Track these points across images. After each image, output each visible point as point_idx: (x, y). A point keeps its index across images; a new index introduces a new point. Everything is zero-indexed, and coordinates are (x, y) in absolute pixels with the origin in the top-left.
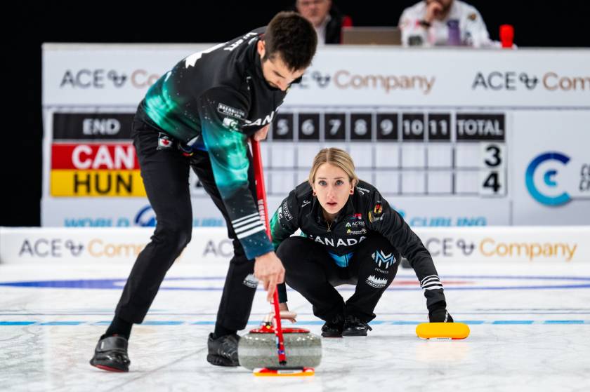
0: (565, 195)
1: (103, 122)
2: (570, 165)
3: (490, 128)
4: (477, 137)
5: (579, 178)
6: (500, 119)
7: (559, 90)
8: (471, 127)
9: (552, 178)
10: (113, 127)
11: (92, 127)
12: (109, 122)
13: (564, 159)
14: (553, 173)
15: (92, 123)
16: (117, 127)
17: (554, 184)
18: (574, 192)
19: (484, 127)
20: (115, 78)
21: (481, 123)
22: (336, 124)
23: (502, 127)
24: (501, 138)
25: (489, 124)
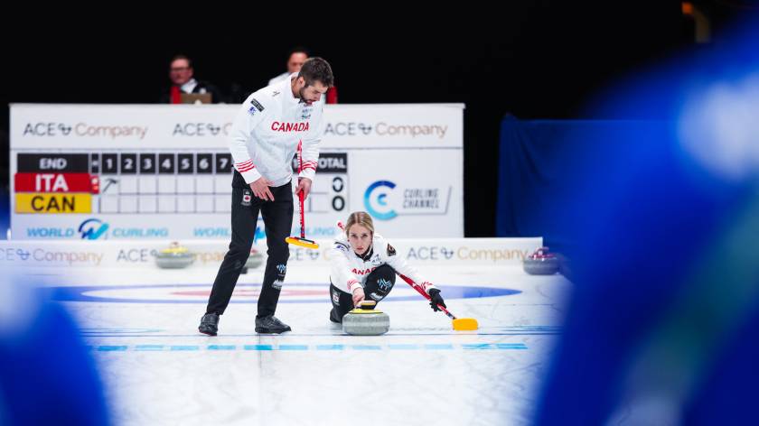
0: (393, 212)
1: (55, 161)
2: (395, 189)
3: (337, 163)
4: (327, 170)
5: (403, 199)
6: (343, 157)
7: (388, 135)
8: (323, 163)
9: (383, 199)
10: (62, 164)
11: (46, 165)
12: (59, 160)
13: (391, 185)
14: (383, 196)
15: (46, 161)
16: (65, 163)
17: (384, 204)
18: (399, 210)
19: (332, 162)
20: (63, 129)
21: (330, 160)
22: (225, 161)
23: (345, 163)
24: (344, 171)
25: (336, 160)
